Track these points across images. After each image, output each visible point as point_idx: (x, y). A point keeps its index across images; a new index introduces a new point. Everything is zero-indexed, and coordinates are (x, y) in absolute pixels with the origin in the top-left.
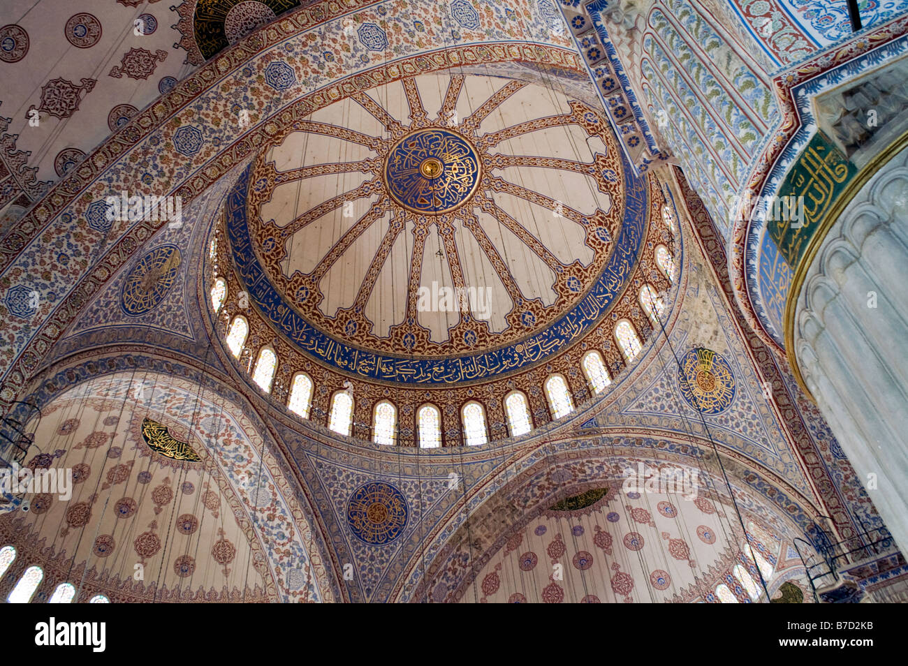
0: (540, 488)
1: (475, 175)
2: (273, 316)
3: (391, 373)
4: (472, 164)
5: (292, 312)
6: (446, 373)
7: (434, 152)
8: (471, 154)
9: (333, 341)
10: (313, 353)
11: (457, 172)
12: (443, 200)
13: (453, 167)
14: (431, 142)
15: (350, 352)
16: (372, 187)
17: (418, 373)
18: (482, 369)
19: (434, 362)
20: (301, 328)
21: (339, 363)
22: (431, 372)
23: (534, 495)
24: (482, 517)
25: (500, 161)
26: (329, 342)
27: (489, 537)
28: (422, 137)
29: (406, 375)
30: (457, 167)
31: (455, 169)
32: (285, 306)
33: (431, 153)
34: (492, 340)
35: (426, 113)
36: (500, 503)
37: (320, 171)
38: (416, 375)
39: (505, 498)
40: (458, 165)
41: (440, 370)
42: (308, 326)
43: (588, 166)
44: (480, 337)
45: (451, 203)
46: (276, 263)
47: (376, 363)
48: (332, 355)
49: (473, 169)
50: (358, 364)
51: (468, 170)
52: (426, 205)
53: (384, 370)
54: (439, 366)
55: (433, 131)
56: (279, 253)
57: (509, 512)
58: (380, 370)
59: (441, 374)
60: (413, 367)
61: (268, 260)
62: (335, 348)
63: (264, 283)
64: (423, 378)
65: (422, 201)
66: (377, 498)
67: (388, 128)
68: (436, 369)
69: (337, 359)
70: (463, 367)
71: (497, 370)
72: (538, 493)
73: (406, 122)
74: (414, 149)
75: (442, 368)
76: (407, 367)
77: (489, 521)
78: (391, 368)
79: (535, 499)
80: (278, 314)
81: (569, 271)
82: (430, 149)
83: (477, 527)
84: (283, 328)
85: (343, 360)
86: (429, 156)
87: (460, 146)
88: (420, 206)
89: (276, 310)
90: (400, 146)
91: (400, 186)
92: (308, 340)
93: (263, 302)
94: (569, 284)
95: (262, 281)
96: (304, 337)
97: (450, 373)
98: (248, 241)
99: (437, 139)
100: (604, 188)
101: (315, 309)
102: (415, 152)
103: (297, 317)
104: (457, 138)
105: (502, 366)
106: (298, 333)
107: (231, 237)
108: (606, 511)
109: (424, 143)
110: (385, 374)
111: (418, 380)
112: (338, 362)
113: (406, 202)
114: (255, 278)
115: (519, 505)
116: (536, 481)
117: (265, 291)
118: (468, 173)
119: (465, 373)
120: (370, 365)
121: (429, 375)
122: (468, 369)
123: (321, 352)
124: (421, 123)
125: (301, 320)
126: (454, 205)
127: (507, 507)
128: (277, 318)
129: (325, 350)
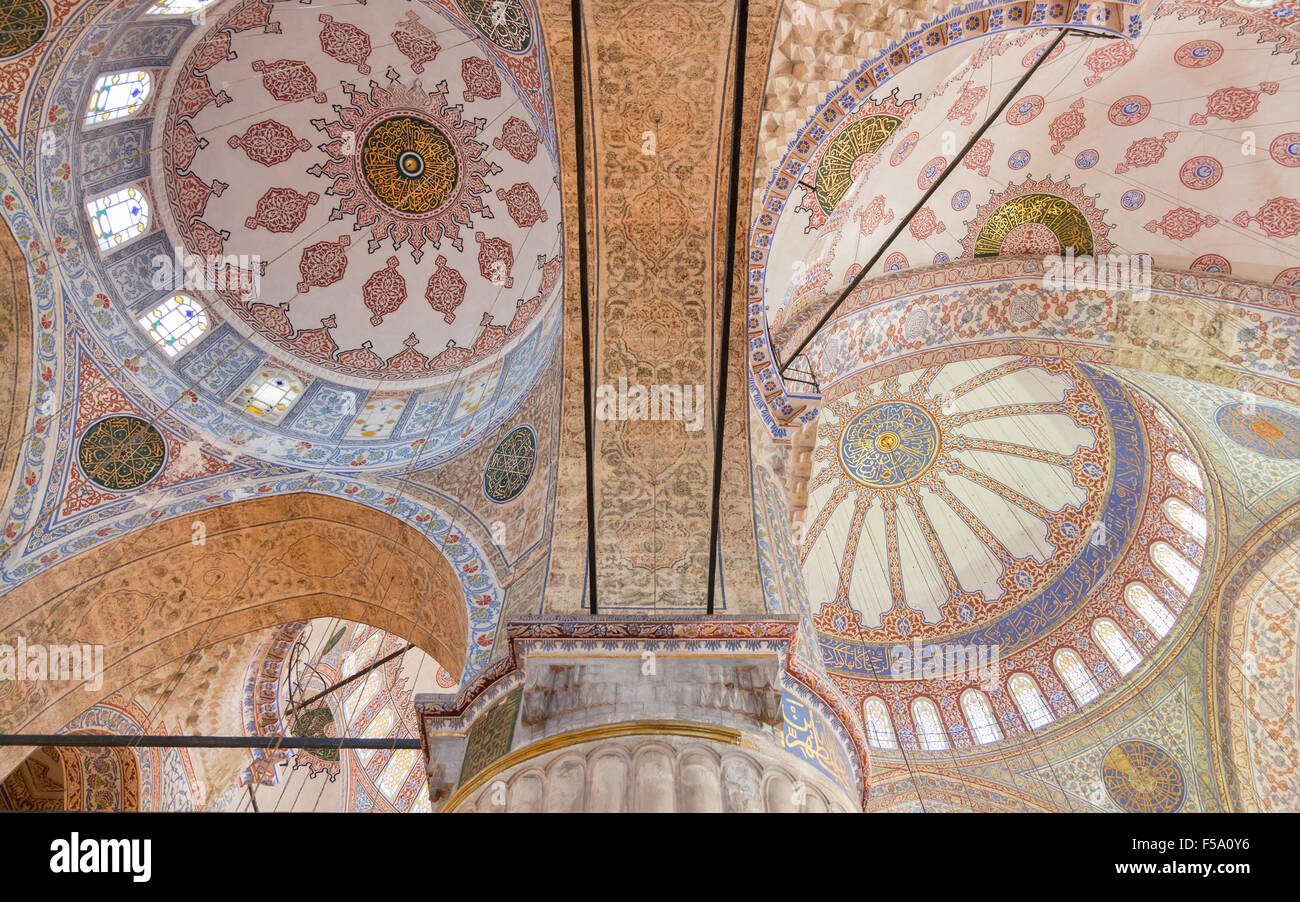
0: (1062, 314)
1: (856, 422)
2: (1132, 503)
5: (1116, 478)
7: (874, 456)
8: (845, 442)
9: (1113, 424)
10: (1141, 448)
12: (900, 412)
15: (1111, 406)
16: (948, 464)
20: (1125, 464)
21: (1131, 417)
23: (1080, 306)
24: (1163, 355)
26: (1118, 430)
27: (1191, 316)
28: (874, 478)
32: (1115, 487)
33: (877, 456)
35: (857, 502)
36: (1126, 344)
37: (974, 522)
39: (1113, 345)
42: (1118, 455)
45: (895, 407)
46: (1081, 513)
48: (1129, 425)
49: (853, 427)
51: (857, 429)
52: (918, 416)
55: (862, 479)
56: (1070, 514)
57: (1131, 318)
61: (1084, 525)
62: (1119, 423)
65: (918, 421)
67: (895, 506)
72: (1072, 306)
73: (877, 502)
74: (888, 470)
77: (1163, 338)
79: (1085, 299)
80: (1127, 497)
82: (875, 461)
83: (1185, 351)
84: (1138, 489)
85: (1125, 413)
86: (881, 454)
88: (924, 419)
89: (1124, 499)
90: (896, 482)
91: (926, 446)
92: (1132, 454)
93: (1125, 519)
96: (1131, 459)
98: (1078, 562)
99: (864, 469)
101: (1096, 451)
102: (890, 465)
103: (1118, 471)
104: (847, 462)
106: (1133, 466)
107: (1084, 593)
108: (1019, 177)
109: (877, 470)
112: (1131, 419)
113: (932, 429)
115: (1110, 314)
116: (1059, 328)
118: (860, 426)
123: (1134, 439)
124: (866, 493)
127: (1124, 329)
128: (1132, 496)
129: (1130, 435)
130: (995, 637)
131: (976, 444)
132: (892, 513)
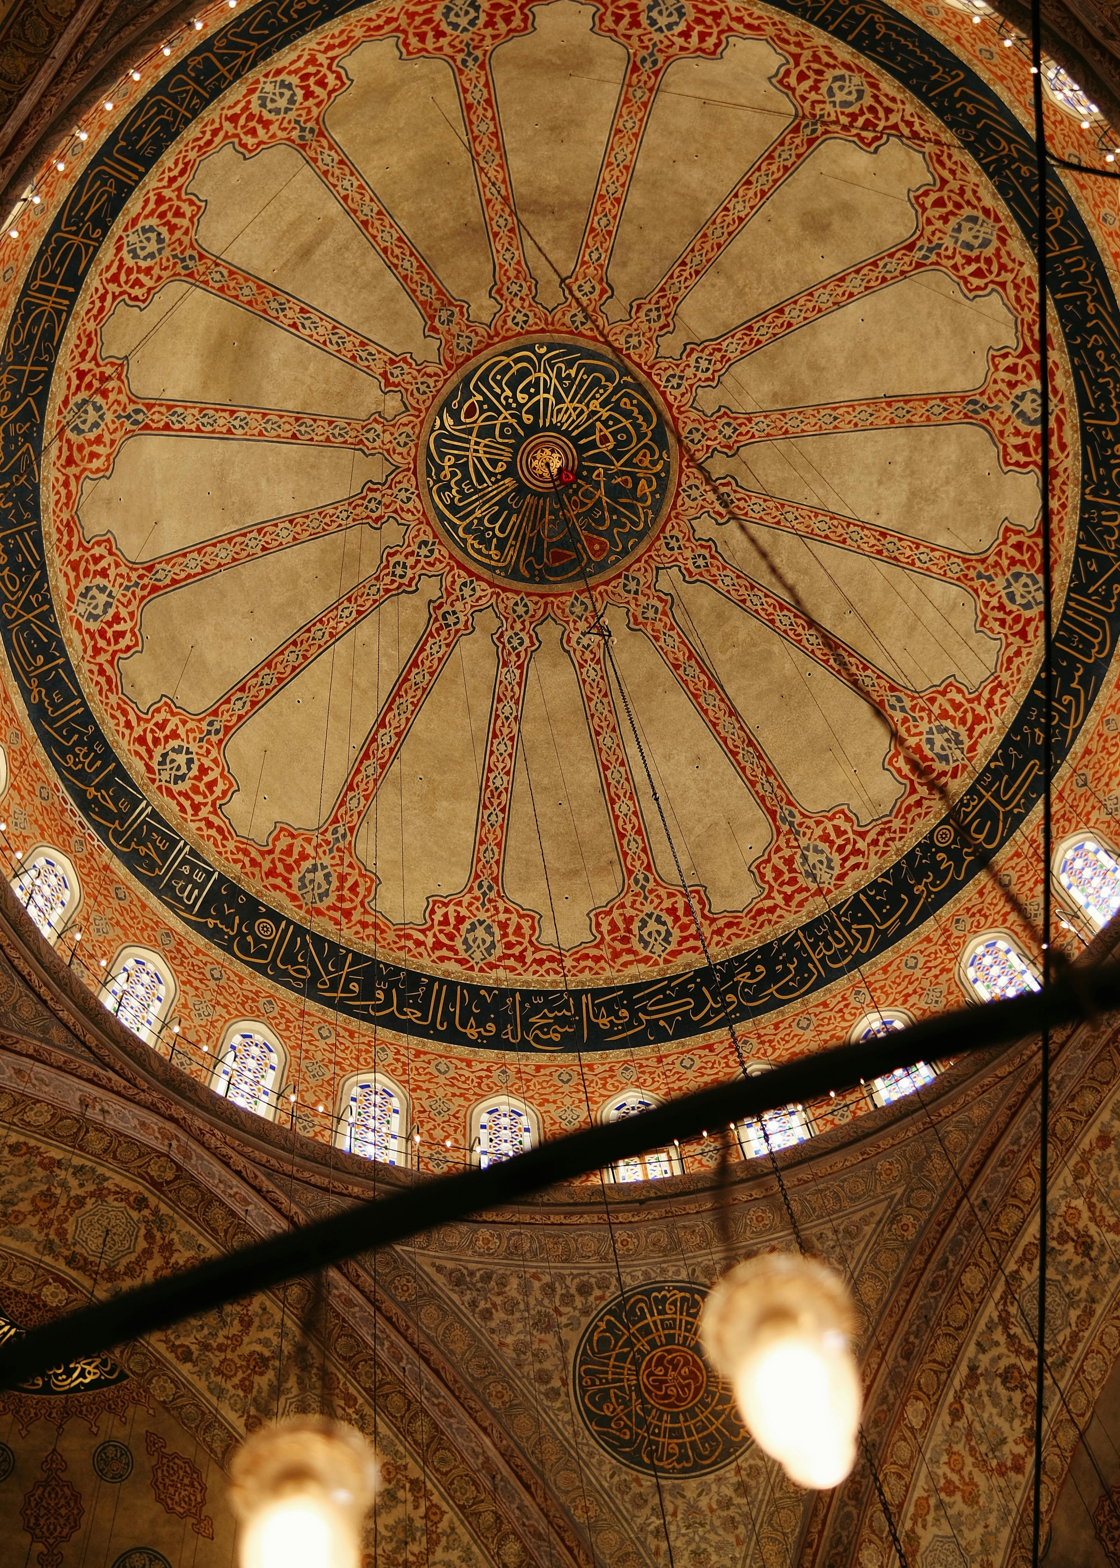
1: (661, 435)
2: (244, 948)
3: (629, 1026)
4: (640, 405)
5: (300, 931)
6: (772, 977)
9: (442, 982)
10: (391, 1023)
11: (611, 445)
12: (609, 536)
13: (597, 436)
14: (513, 387)
15: (499, 1001)
16: (411, 560)
17: (701, 1002)
18: (865, 933)
19: (730, 967)
20: (339, 966)
21: (472, 1033)
22: (733, 990)
25: (704, 364)
26: (430, 987)
28: (483, 378)
29: (668, 1019)
30: (606, 432)
31: (604, 439)
32: (276, 917)
33: (528, 419)
34: (875, 843)
35: (462, 307)
37: (254, 543)
38: (696, 1011)
40: (605, 423)
41: (754, 975)
42: (358, 958)
43: (910, 247)
44: (841, 849)
45: (631, 534)
46: (213, 812)
47: (579, 1011)
48: (448, 1016)
49: (649, 421)
50: (527, 1027)
51: (637, 427)
52: (572, 567)
53: (604, 1022)
54: (751, 968)
55: (508, 354)
56: (212, 785)
58: (592, 1026)
59: (763, 986)
60: (682, 991)
62: (451, 998)
63: (194, 867)
64: (717, 1012)
65: (557, 557)
67: (386, 383)
68: (743, 978)
69: (464, 1025)
70: (814, 946)
71: (904, 918)
73: (425, 350)
75: (760, 968)
76: (668, 999)
78: (624, 1013)
80: (258, 941)
81: (997, 564)
82: (520, 406)
84: (286, 973)
85: (481, 1023)
87: (590, 370)
88: (555, 573)
89: (252, 932)
91: (485, 540)
92: (366, 994)
93: (204, 915)
94: (1011, 597)
95: (185, 861)
96: (355, 987)
97: (786, 971)
100: (976, 282)
101: (363, 911)
103: (319, 940)
105: (914, 899)
106: (334, 983)
109: (498, 397)
110: (611, 1032)
111: (707, 1018)
112: (468, 1031)
113: (517, 576)
114: (164, 856)
117: (201, 887)
118: (641, 436)
119: (822, 961)
120: (562, 1021)
121: (730, 997)
122: (828, 946)
123: (413, 1015)
124: (463, 342)
125: (334, 946)
126: (641, 536)
128: (263, 954)
129: (424, 1009)
131: (435, 648)
132: (378, 367)
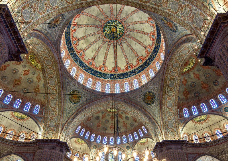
2: (114, 78)
3: (141, 69)
4: (117, 22)
5: (117, 74)
6: (150, 61)
7: (110, 27)
10: (126, 77)
15: (132, 72)
16: (109, 43)
18: (154, 55)
19: (147, 61)
20: (121, 75)
21: (131, 75)
22: (147, 63)
25: (119, 16)
26: (127, 73)
28: (105, 28)
29: (144, 68)
30: (116, 25)
32: (115, 74)
34: (152, 47)
35: (99, 25)
37: (98, 51)
38: (145, 66)
44: (150, 48)
46: (107, 70)
48: (129, 75)
52: (120, 36)
55: (105, 25)
56: (106, 68)
58: (139, 71)
59: (149, 62)
61: (105, 71)
62: (129, 73)
64: (147, 65)
66: (147, 96)
71: (156, 53)
73: (99, 29)
76: (143, 66)
84: (117, 78)
87: (111, 22)
91: (114, 38)
92: (123, 76)
93: (110, 78)
95: (107, 75)
101: (121, 70)
102: (108, 31)
103: (119, 74)
105: (156, 51)
106: (121, 77)
107: (94, 75)
109: (107, 28)
113: (117, 39)
117: (109, 76)
120: (137, 71)
123: (127, 76)
130: (79, 62)
132: (97, 33)
